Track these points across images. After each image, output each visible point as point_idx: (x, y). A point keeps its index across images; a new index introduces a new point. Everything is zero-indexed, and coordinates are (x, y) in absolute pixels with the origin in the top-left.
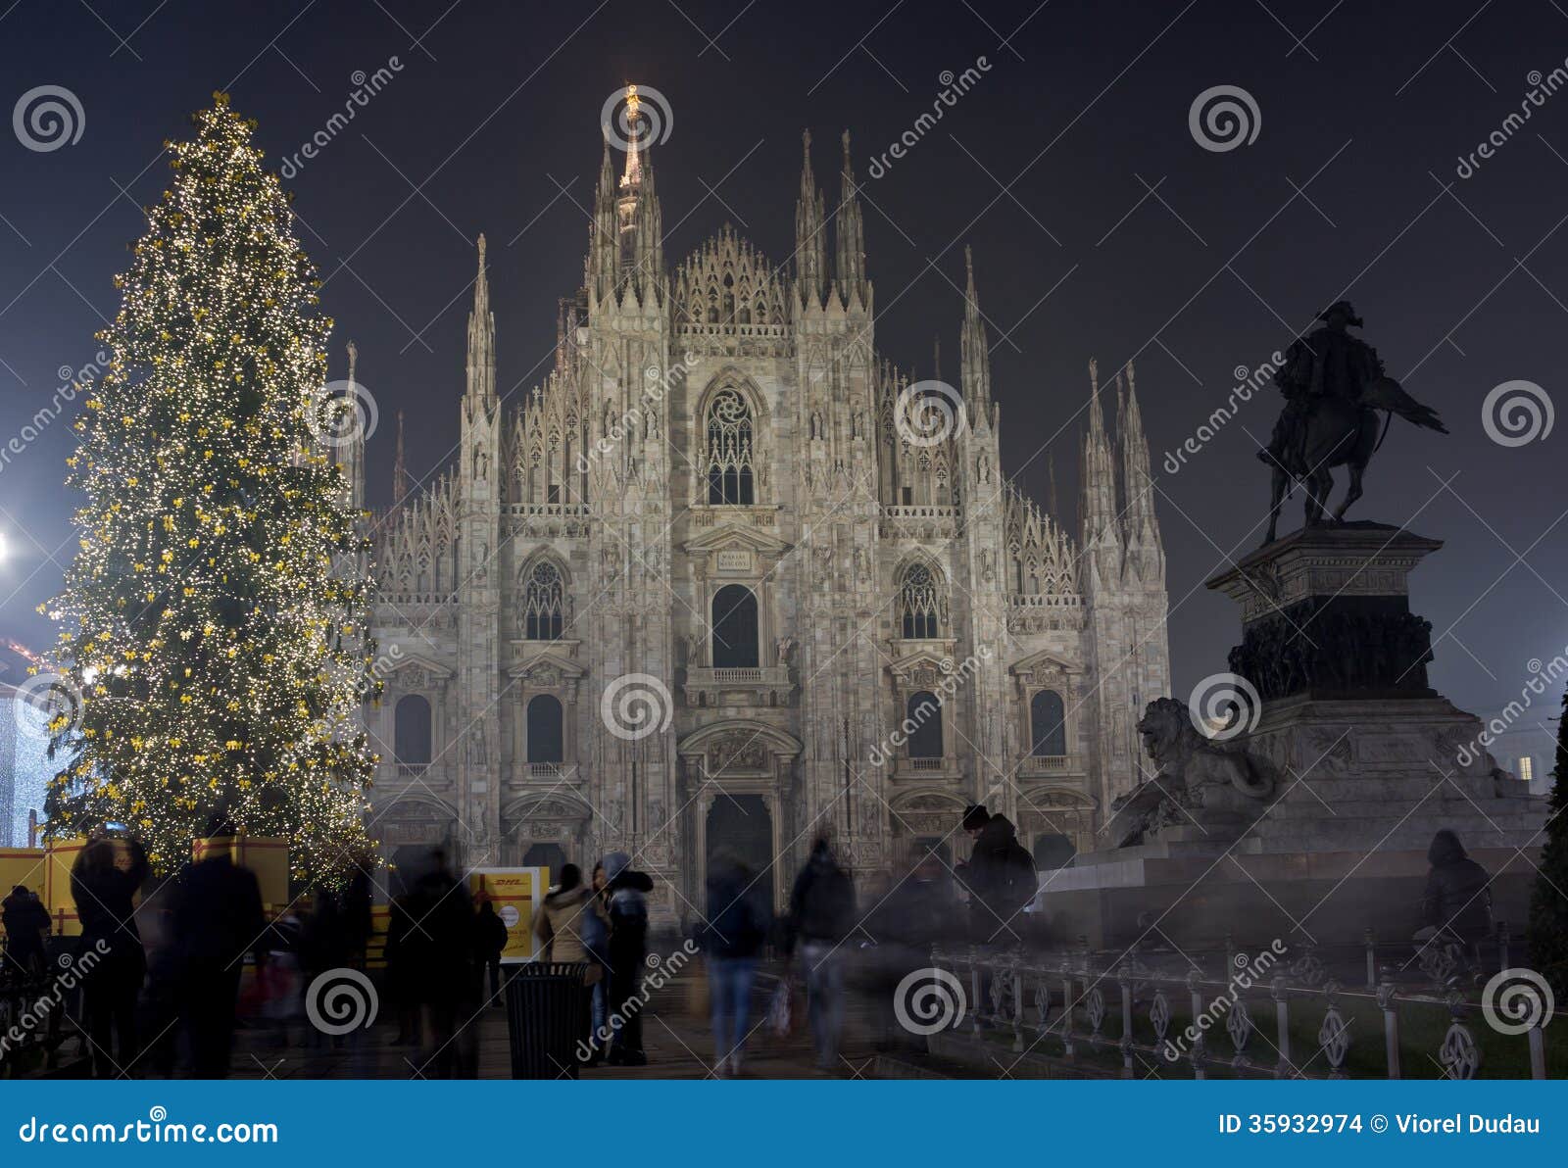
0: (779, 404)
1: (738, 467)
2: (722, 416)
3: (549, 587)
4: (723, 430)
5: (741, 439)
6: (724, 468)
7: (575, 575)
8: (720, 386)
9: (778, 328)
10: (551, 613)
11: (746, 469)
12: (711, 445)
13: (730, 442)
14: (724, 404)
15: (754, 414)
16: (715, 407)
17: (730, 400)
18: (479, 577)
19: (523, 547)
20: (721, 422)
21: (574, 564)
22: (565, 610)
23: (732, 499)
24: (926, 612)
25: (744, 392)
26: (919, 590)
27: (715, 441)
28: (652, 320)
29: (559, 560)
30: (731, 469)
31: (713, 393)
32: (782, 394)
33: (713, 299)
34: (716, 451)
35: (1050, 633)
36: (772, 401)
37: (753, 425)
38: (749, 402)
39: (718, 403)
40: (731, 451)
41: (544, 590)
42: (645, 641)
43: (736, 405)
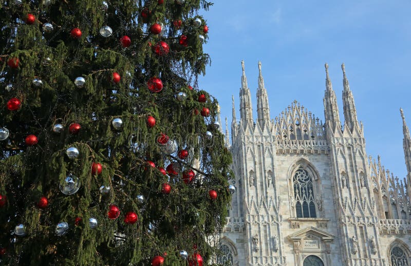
0: (325, 174)
1: (308, 202)
2: (299, 180)
4: (300, 186)
5: (308, 190)
6: (302, 202)
7: (239, 250)
8: (297, 168)
9: (322, 142)
11: (312, 203)
12: (295, 192)
13: (304, 191)
14: (300, 175)
15: (313, 179)
16: (296, 176)
17: (302, 173)
20: (299, 182)
21: (237, 245)
23: (306, 216)
25: (308, 170)
26: (399, 259)
27: (297, 191)
29: (232, 244)
30: (305, 203)
31: (295, 170)
34: (298, 195)
36: (321, 174)
37: (313, 184)
38: (310, 173)
39: (297, 174)
40: (304, 195)
41: (225, 257)
43: (305, 175)
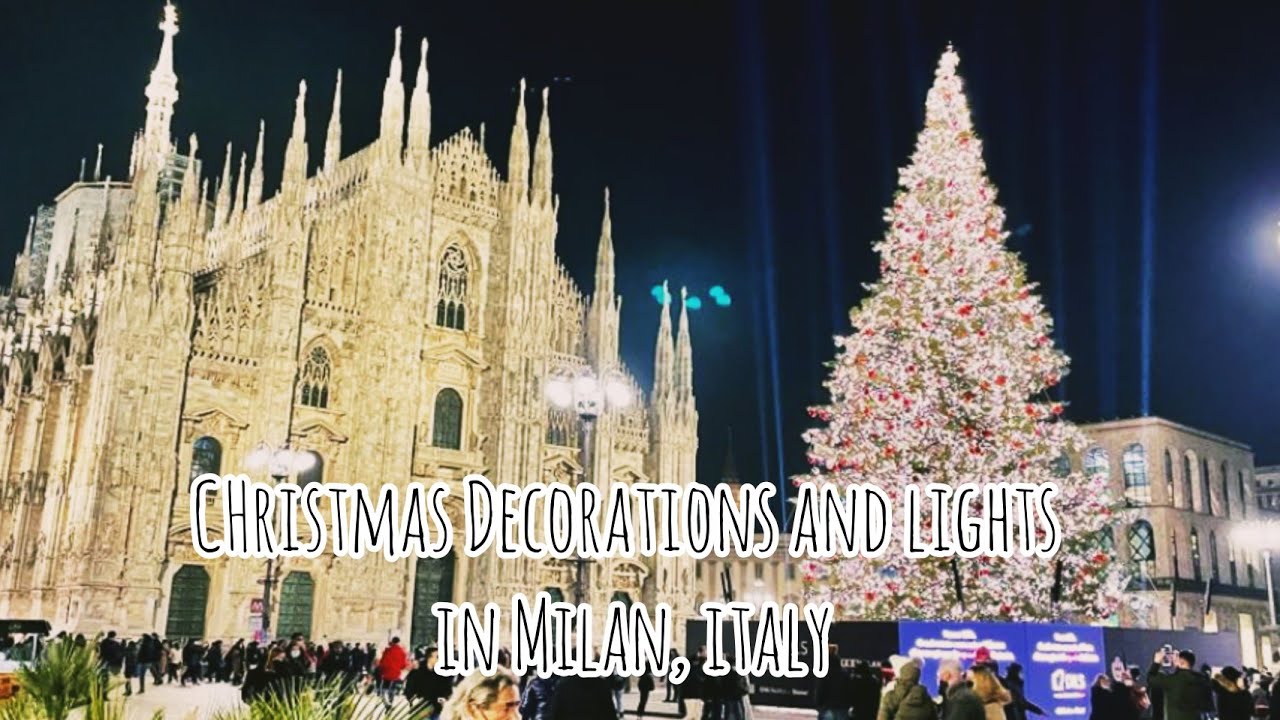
0: (490, 265)
1: (457, 303)
2: (450, 265)
3: (322, 367)
4: (449, 275)
5: (460, 284)
6: (447, 301)
7: (344, 361)
8: (450, 244)
10: (321, 387)
11: (461, 306)
12: (441, 283)
13: (453, 284)
14: (451, 256)
15: (470, 268)
16: (445, 257)
17: (455, 254)
18: (283, 349)
19: (310, 332)
20: (449, 269)
21: (344, 352)
22: (332, 387)
23: (451, 324)
24: (561, 428)
25: (465, 251)
27: (444, 281)
28: (422, 182)
29: (332, 347)
30: (452, 304)
31: (446, 247)
32: (491, 258)
33: (453, 179)
34: (443, 288)
35: (628, 454)
36: (484, 261)
37: (469, 275)
38: (467, 258)
39: (447, 255)
40: (453, 291)
41: (317, 369)
42: (396, 419)
43: (459, 258)
